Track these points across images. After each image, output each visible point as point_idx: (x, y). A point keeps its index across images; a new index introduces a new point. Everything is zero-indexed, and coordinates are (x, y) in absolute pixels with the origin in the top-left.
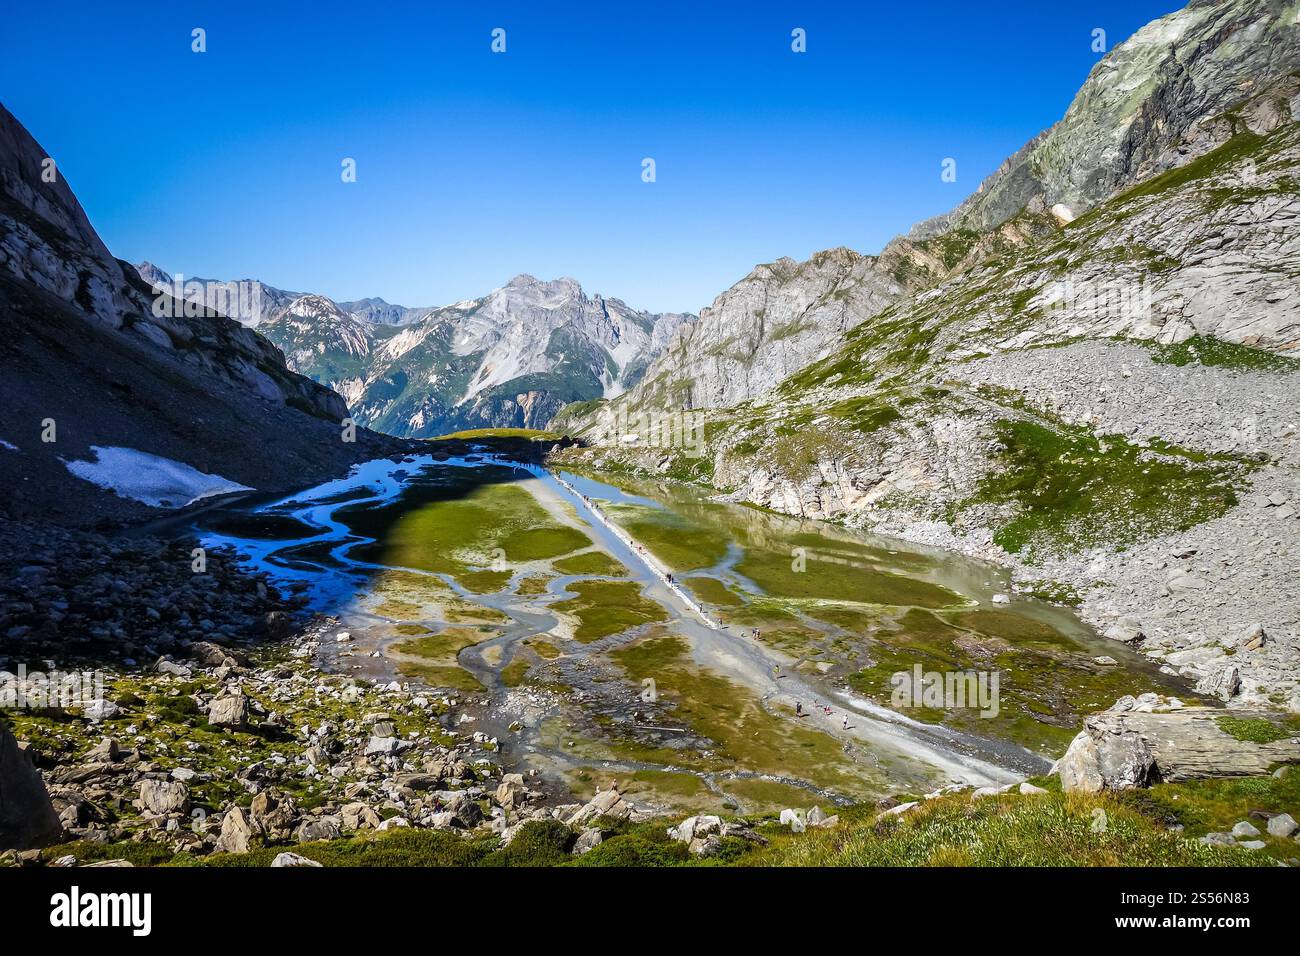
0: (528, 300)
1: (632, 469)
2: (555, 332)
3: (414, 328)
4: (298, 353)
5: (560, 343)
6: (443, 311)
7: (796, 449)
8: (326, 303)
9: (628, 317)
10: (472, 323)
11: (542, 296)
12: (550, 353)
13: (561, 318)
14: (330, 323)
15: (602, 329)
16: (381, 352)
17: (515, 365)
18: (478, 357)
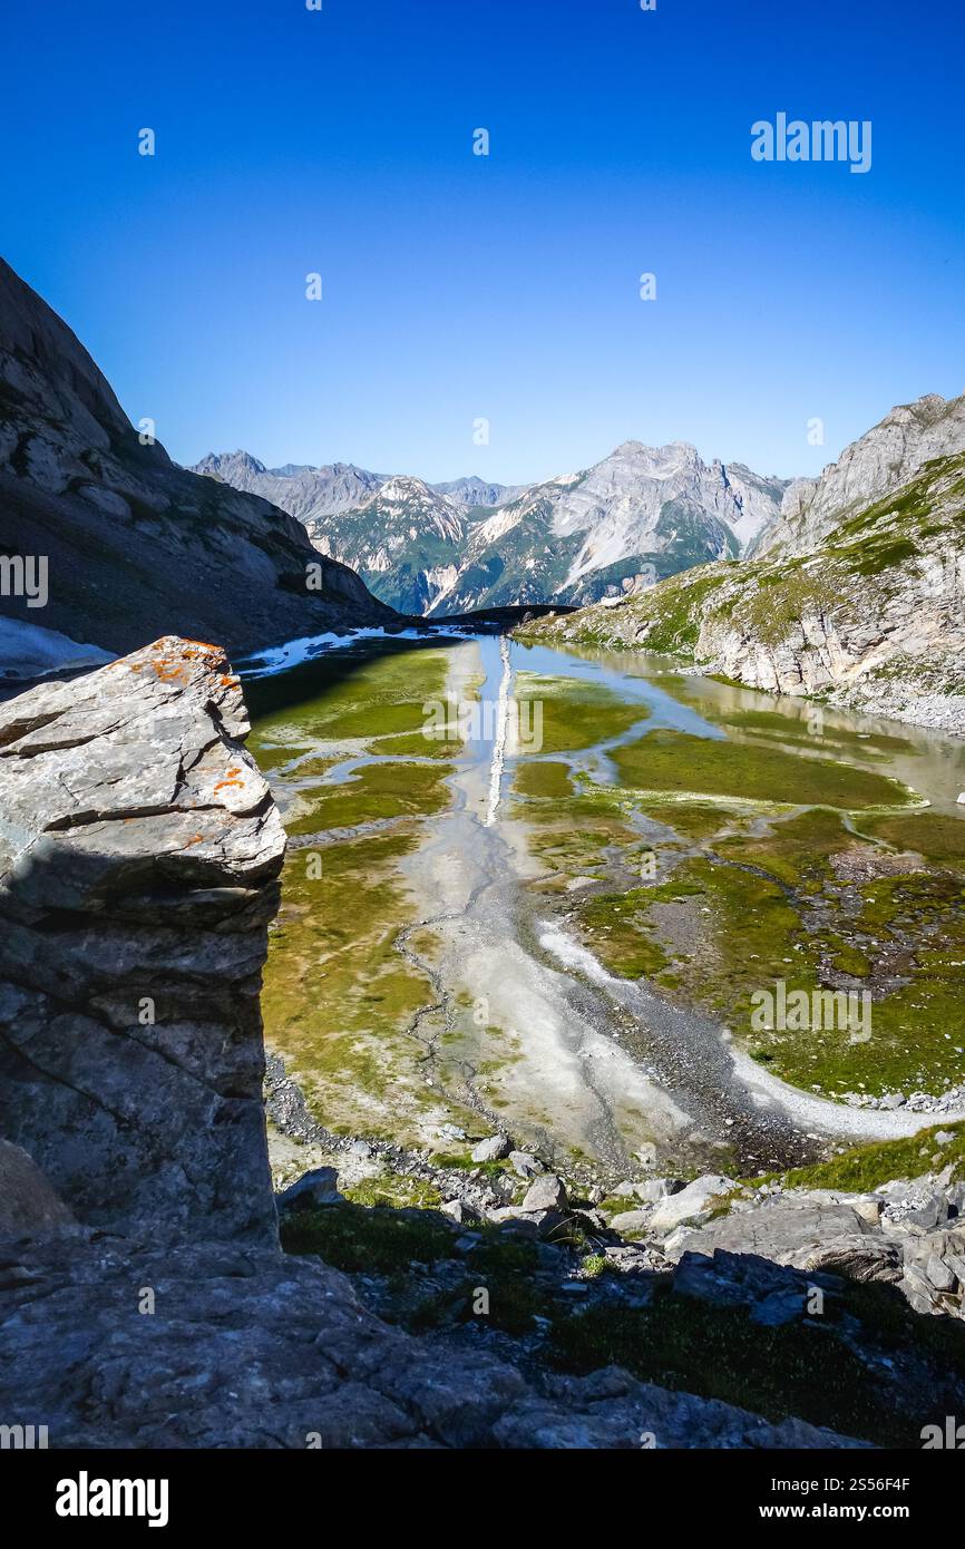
0: (636, 471)
1: (605, 639)
2: (667, 505)
3: (510, 507)
4: (390, 540)
5: (672, 517)
6: (541, 487)
7: (777, 602)
8: (418, 485)
9: (753, 484)
10: (573, 500)
11: (651, 464)
12: (661, 530)
13: (673, 489)
14: (421, 506)
15: (721, 499)
16: (476, 535)
17: (621, 546)
18: (580, 537)
